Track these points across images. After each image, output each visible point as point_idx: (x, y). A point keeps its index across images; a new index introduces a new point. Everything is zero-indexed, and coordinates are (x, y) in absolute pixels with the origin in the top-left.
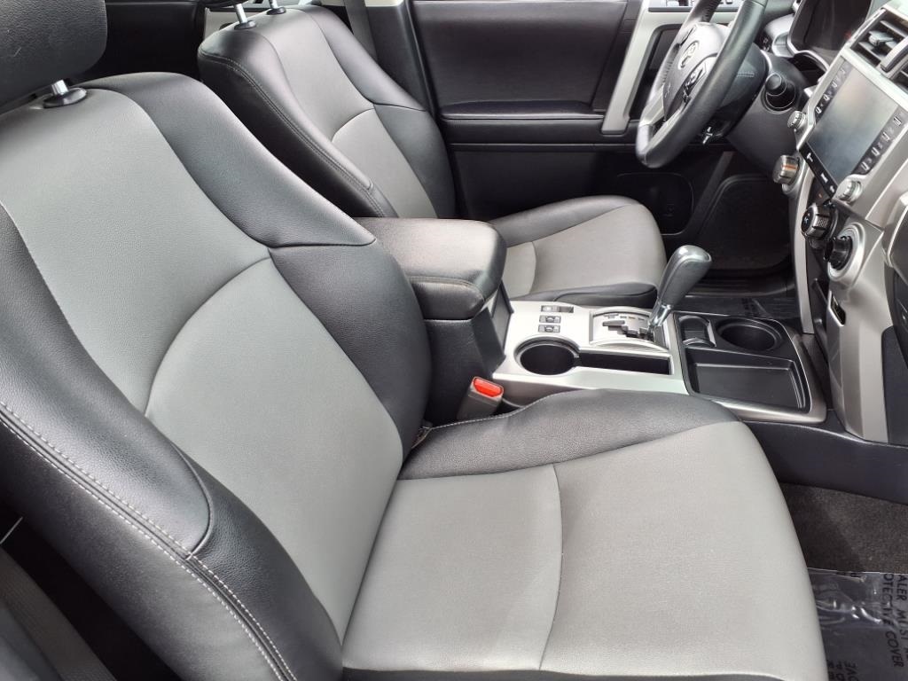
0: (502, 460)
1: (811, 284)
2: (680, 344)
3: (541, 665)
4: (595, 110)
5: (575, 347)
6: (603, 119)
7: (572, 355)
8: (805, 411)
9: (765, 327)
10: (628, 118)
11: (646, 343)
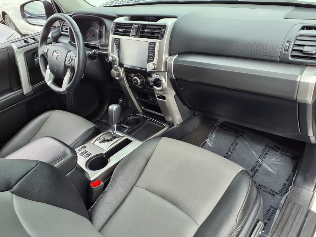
0: (120, 199)
1: (137, 99)
2: (125, 133)
3: (198, 225)
4: (15, 89)
5: (102, 154)
6: (23, 90)
7: (103, 157)
8: (164, 127)
9: (132, 117)
10: (31, 86)
11: (116, 140)
